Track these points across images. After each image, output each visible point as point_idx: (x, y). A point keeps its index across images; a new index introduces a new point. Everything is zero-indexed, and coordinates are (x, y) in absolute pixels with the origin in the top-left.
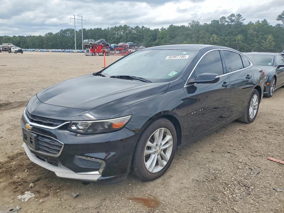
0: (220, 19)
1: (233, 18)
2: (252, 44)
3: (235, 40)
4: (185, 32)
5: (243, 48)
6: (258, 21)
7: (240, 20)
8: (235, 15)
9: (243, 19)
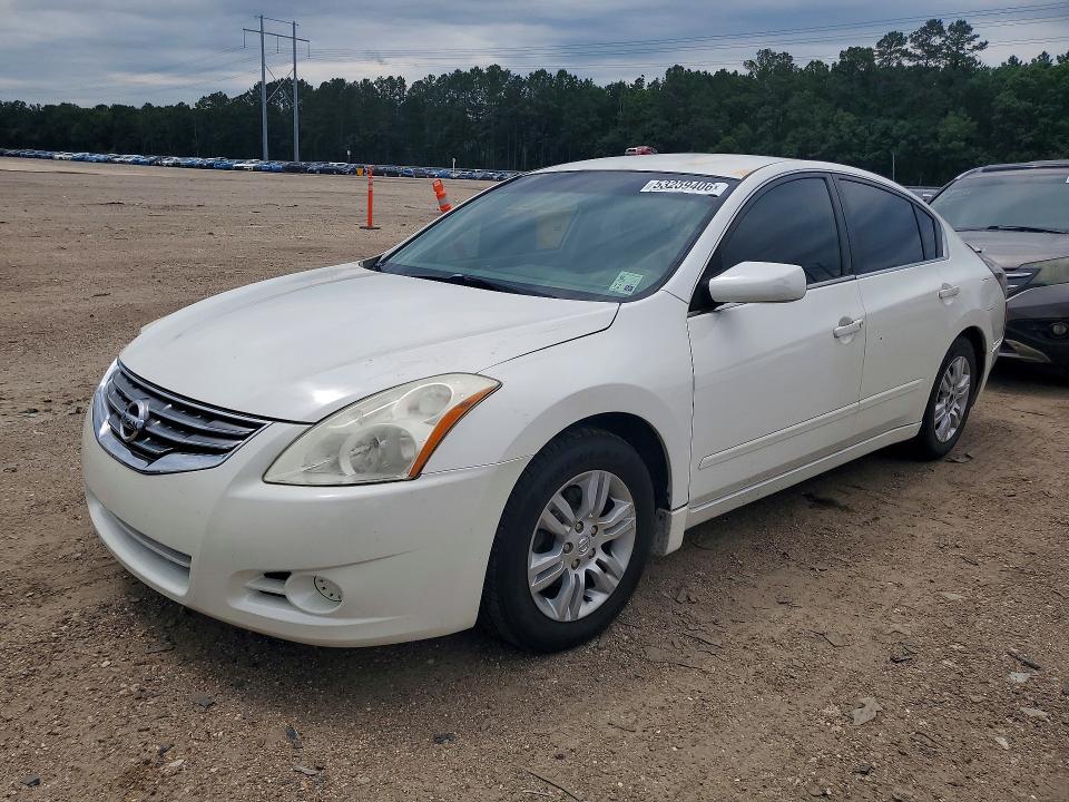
3: (935, 136)
4: (728, 96)
6: (1044, 54)
7: (966, 46)
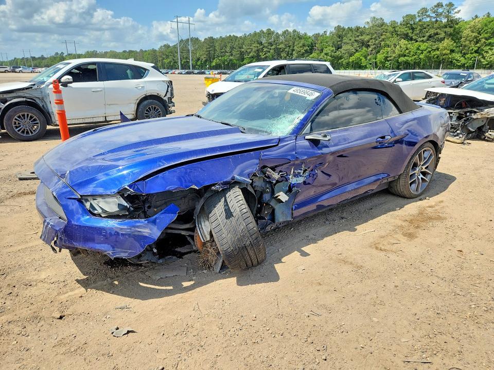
0: (418, 13)
1: (440, 10)
2: (467, 54)
3: (438, 49)
5: (451, 62)
7: (452, 12)
8: (444, 5)
9: (456, 10)
